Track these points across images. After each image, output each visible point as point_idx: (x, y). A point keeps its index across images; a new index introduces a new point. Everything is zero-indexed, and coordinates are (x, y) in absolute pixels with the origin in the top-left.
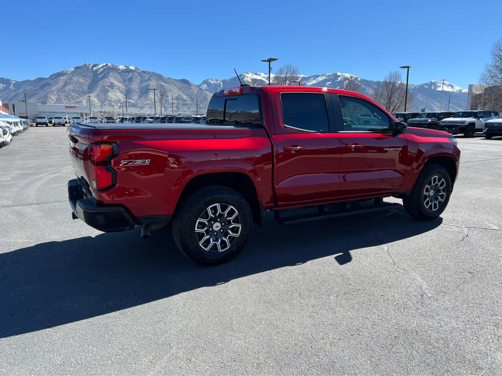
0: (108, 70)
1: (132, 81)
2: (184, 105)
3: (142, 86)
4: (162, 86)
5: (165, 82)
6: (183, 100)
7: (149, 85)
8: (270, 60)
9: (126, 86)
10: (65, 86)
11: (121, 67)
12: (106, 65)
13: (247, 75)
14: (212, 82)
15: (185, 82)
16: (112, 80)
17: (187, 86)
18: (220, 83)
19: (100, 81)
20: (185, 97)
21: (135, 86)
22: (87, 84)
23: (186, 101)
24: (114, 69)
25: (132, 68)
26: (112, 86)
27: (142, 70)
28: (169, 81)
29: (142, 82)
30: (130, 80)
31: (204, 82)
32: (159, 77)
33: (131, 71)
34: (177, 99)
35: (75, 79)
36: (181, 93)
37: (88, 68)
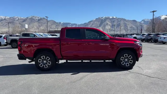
0: (106, 19)
1: (114, 22)
2: (133, 30)
3: (118, 23)
4: (125, 23)
5: (126, 21)
6: (133, 28)
7: (120, 23)
8: (153, 12)
9: (112, 24)
10: (92, 25)
11: (111, 17)
12: (106, 17)
13: (162, 16)
14: (146, 20)
15: (134, 21)
16: (107, 22)
17: (135, 22)
18: (149, 20)
19: (103, 22)
20: (134, 27)
21: (115, 23)
22: (99, 24)
23: (134, 28)
24: (108, 18)
25: (115, 17)
26: (107, 24)
27: (118, 18)
28: (128, 21)
29: (118, 22)
30: (114, 21)
31: (142, 21)
32: (124, 20)
33: (114, 18)
34: (131, 27)
35: (95, 22)
36: (133, 26)
37: (100, 19)
